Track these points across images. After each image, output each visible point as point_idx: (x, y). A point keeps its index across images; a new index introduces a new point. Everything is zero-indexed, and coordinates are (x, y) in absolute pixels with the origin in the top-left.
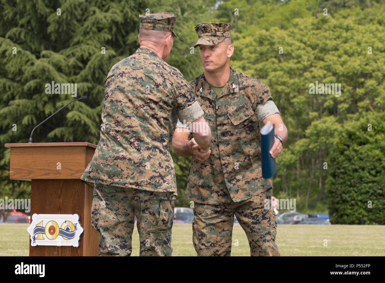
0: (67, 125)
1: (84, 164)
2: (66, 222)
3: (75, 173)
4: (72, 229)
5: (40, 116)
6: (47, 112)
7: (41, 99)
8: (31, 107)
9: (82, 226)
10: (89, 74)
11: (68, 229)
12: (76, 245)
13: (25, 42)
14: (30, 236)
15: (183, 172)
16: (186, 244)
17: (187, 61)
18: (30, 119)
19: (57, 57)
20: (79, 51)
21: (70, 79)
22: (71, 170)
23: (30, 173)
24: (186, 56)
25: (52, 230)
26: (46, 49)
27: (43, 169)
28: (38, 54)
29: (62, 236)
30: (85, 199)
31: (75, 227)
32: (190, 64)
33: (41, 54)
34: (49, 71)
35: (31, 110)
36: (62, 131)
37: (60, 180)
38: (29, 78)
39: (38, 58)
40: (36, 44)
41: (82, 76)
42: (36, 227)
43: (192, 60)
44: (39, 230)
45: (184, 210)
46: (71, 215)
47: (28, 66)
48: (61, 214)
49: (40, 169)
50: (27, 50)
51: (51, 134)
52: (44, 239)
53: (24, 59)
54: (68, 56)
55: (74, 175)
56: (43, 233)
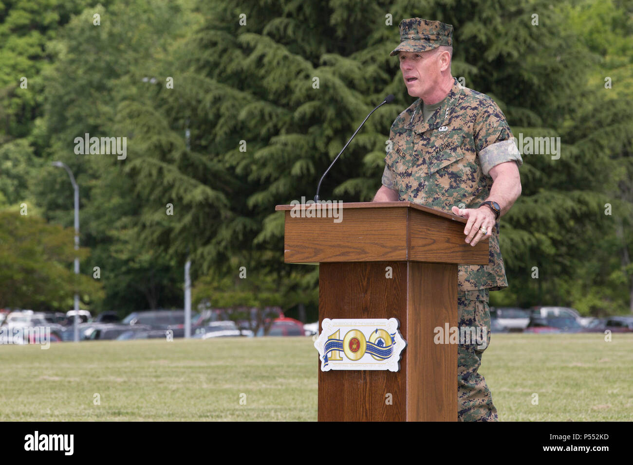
0: (364, 175)
1: (405, 236)
2: (377, 331)
3: (390, 252)
4: (387, 342)
5: (321, 160)
6: (332, 154)
7: (322, 134)
8: (306, 148)
9: (404, 337)
10: (399, 90)
11: (380, 343)
12: (394, 368)
13: (294, 41)
14: (319, 355)
15: (557, 249)
16: (567, 367)
17: (561, 66)
18: (305, 166)
19: (347, 64)
20: (382, 54)
21: (369, 99)
22: (383, 246)
23: (317, 252)
24: (558, 59)
25: (355, 345)
26: (329, 51)
27: (339, 246)
28: (315, 60)
29: (371, 354)
30: (408, 294)
31: (393, 340)
32: (566, 71)
33: (321, 60)
34: (334, 88)
35: (307, 152)
36: (357, 185)
37: (366, 263)
38: (302, 100)
39: (316, 66)
40: (313, 42)
41: (387, 94)
42: (329, 340)
43: (569, 64)
44: (334, 345)
45: (560, 312)
46: (386, 320)
47: (301, 80)
48: (368, 318)
49: (333, 246)
50: (297, 53)
51: (339, 190)
52: (342, 359)
53: (294, 69)
54: (365, 63)
55: (390, 255)
56: (340, 350)
